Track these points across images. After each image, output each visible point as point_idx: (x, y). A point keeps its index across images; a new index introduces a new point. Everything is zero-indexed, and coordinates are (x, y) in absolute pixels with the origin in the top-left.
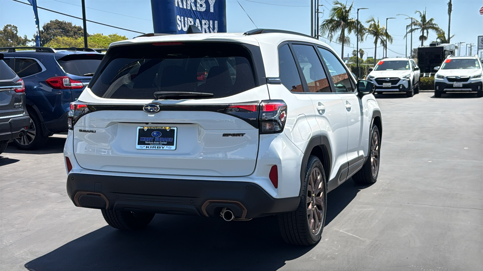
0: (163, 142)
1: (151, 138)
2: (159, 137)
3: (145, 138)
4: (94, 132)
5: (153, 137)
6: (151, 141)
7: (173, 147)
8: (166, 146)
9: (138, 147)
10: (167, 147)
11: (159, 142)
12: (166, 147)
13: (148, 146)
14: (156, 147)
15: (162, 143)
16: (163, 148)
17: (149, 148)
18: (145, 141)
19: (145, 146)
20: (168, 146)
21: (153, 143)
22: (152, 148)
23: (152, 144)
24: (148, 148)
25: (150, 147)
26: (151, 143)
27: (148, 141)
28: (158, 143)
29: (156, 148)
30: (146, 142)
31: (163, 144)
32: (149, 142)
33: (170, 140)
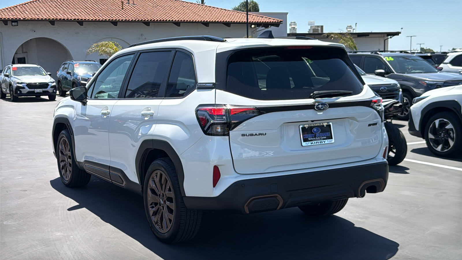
0: (323, 137)
1: (312, 134)
2: (319, 133)
3: (307, 135)
4: (264, 134)
6: (313, 138)
7: (333, 141)
8: (326, 140)
9: (304, 144)
11: (320, 137)
12: (327, 141)
13: (312, 142)
15: (322, 138)
16: (324, 142)
17: (313, 144)
18: (308, 138)
19: (310, 142)
20: (328, 140)
21: (315, 139)
22: (316, 144)
23: (314, 140)
24: (312, 144)
25: (314, 143)
26: (313, 139)
27: (310, 138)
29: (319, 143)
30: (309, 139)
31: (324, 139)
32: (312, 139)
33: (328, 134)
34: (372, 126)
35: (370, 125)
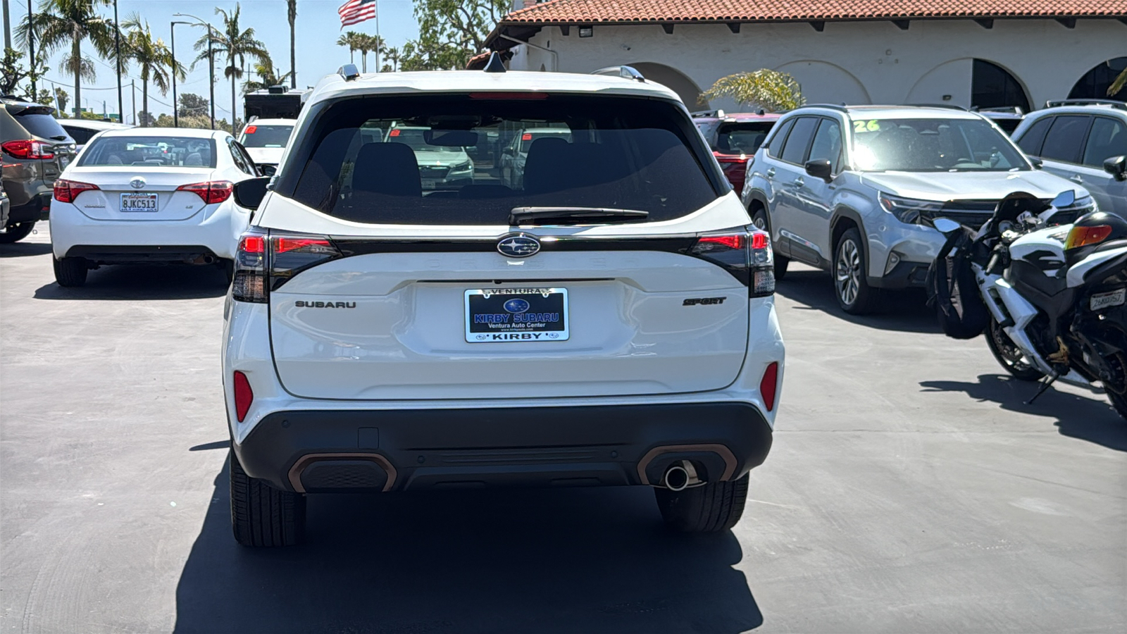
0: (534, 323)
1: (502, 315)
2: (526, 312)
3: (486, 315)
4: (351, 305)
5: (506, 313)
6: (503, 323)
7: (563, 335)
8: (544, 333)
9: (472, 337)
10: (547, 334)
11: (526, 324)
12: (543, 335)
13: (497, 334)
14: (518, 335)
15: (532, 325)
16: (537, 337)
17: (500, 338)
18: (486, 322)
19: (491, 334)
20: (549, 332)
21: (509, 326)
22: (509, 339)
23: (507, 328)
24: (497, 339)
25: (503, 336)
26: (504, 326)
27: (495, 324)
28: (523, 325)
29: (520, 337)
30: (491, 326)
31: (536, 329)
32: (500, 326)
33: (552, 317)
34: (698, 305)
35: (688, 302)
